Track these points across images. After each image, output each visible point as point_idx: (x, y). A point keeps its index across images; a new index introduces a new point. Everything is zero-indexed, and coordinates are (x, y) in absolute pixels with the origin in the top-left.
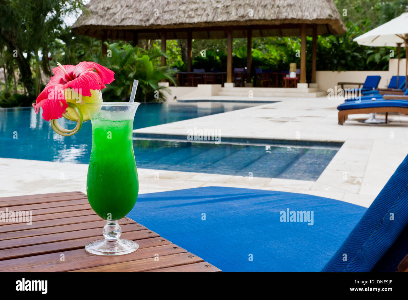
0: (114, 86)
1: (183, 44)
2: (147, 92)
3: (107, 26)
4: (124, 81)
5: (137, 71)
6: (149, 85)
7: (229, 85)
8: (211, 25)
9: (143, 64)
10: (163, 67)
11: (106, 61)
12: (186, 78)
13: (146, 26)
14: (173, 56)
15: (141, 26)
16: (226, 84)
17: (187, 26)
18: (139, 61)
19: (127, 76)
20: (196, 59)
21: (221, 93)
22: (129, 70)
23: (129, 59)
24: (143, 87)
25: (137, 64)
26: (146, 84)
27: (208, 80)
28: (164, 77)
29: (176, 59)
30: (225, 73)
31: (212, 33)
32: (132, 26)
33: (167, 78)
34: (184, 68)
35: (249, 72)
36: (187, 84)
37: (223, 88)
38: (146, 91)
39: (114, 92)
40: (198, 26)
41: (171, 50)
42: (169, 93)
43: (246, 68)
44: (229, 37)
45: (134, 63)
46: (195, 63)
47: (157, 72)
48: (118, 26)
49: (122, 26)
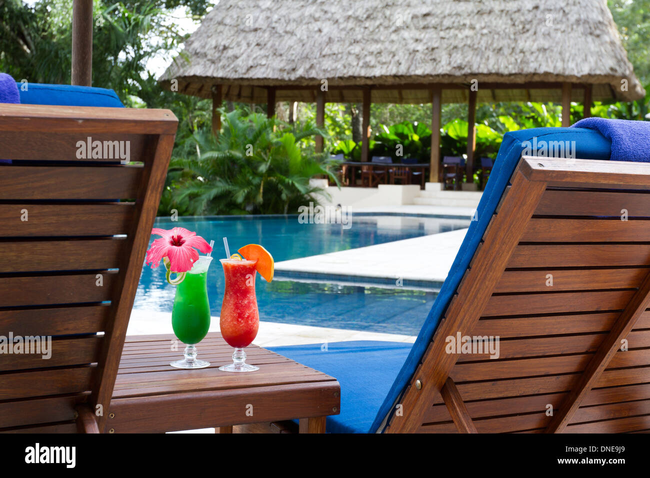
0: (233, 185)
1: (355, 111)
2: (289, 195)
3: (222, 78)
4: (251, 178)
5: (274, 160)
6: (293, 184)
7: (434, 187)
8: (403, 82)
9: (284, 148)
10: (319, 154)
11: (220, 140)
12: (360, 172)
13: (290, 80)
14: (338, 130)
15: (283, 80)
16: (427, 185)
17: (362, 82)
18: (277, 143)
19: (256, 168)
20: (376, 139)
21: (419, 200)
22: (259, 159)
23: (260, 138)
24: (282, 187)
25: (273, 148)
26: (289, 183)
27: (397, 177)
28: (321, 171)
29: (342, 135)
30: (427, 165)
31: (406, 93)
32: (265, 79)
33: (325, 174)
34: (355, 154)
35: (471, 163)
36: (359, 182)
37: (423, 192)
38: (287, 195)
39: (232, 197)
40: (381, 82)
41: (333, 119)
42: (327, 199)
43: (465, 156)
44: (436, 100)
45: (267, 147)
46: (376, 145)
47: (307, 162)
48: (242, 79)
49: (247, 79)
